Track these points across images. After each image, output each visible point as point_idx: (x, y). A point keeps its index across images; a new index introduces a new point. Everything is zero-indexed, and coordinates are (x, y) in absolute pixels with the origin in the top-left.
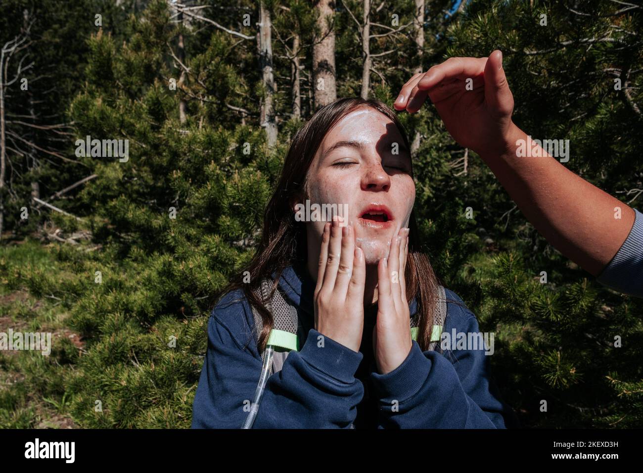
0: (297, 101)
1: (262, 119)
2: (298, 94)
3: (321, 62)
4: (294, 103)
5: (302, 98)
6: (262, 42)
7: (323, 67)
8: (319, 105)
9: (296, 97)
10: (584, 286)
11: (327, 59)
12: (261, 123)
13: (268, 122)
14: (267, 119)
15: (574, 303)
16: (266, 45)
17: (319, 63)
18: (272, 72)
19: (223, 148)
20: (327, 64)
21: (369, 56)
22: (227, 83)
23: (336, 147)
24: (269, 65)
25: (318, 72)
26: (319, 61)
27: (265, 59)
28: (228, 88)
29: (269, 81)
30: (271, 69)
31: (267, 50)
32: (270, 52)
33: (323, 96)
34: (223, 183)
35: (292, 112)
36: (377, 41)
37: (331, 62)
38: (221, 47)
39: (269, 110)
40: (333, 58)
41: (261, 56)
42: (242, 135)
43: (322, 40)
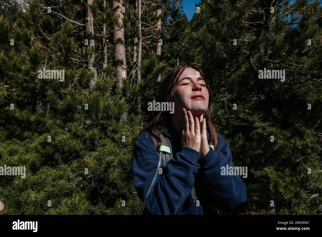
0: (106, 57)
1: (89, 65)
2: (106, 54)
3: (118, 39)
4: (104, 58)
5: (108, 55)
6: (89, 28)
7: (119, 41)
8: (117, 59)
9: (105, 55)
10: (240, 135)
11: (121, 38)
12: (89, 67)
13: (92, 67)
14: (92, 65)
15: (237, 142)
16: (91, 29)
17: (117, 39)
18: (94, 42)
19: (72, 79)
20: (121, 40)
21: (141, 37)
22: (70, 47)
23: (183, 79)
24: (92, 39)
25: (117, 44)
26: (117, 38)
27: (91, 36)
28: (70, 49)
29: (93, 47)
30: (94, 41)
31: (91, 32)
32: (93, 32)
33: (119, 55)
34: (76, 97)
35: (103, 62)
36: (144, 30)
37: (123, 39)
38: (69, 29)
39: (93, 61)
40: (123, 37)
41: (88, 34)
42: (83, 73)
43: (120, 29)
